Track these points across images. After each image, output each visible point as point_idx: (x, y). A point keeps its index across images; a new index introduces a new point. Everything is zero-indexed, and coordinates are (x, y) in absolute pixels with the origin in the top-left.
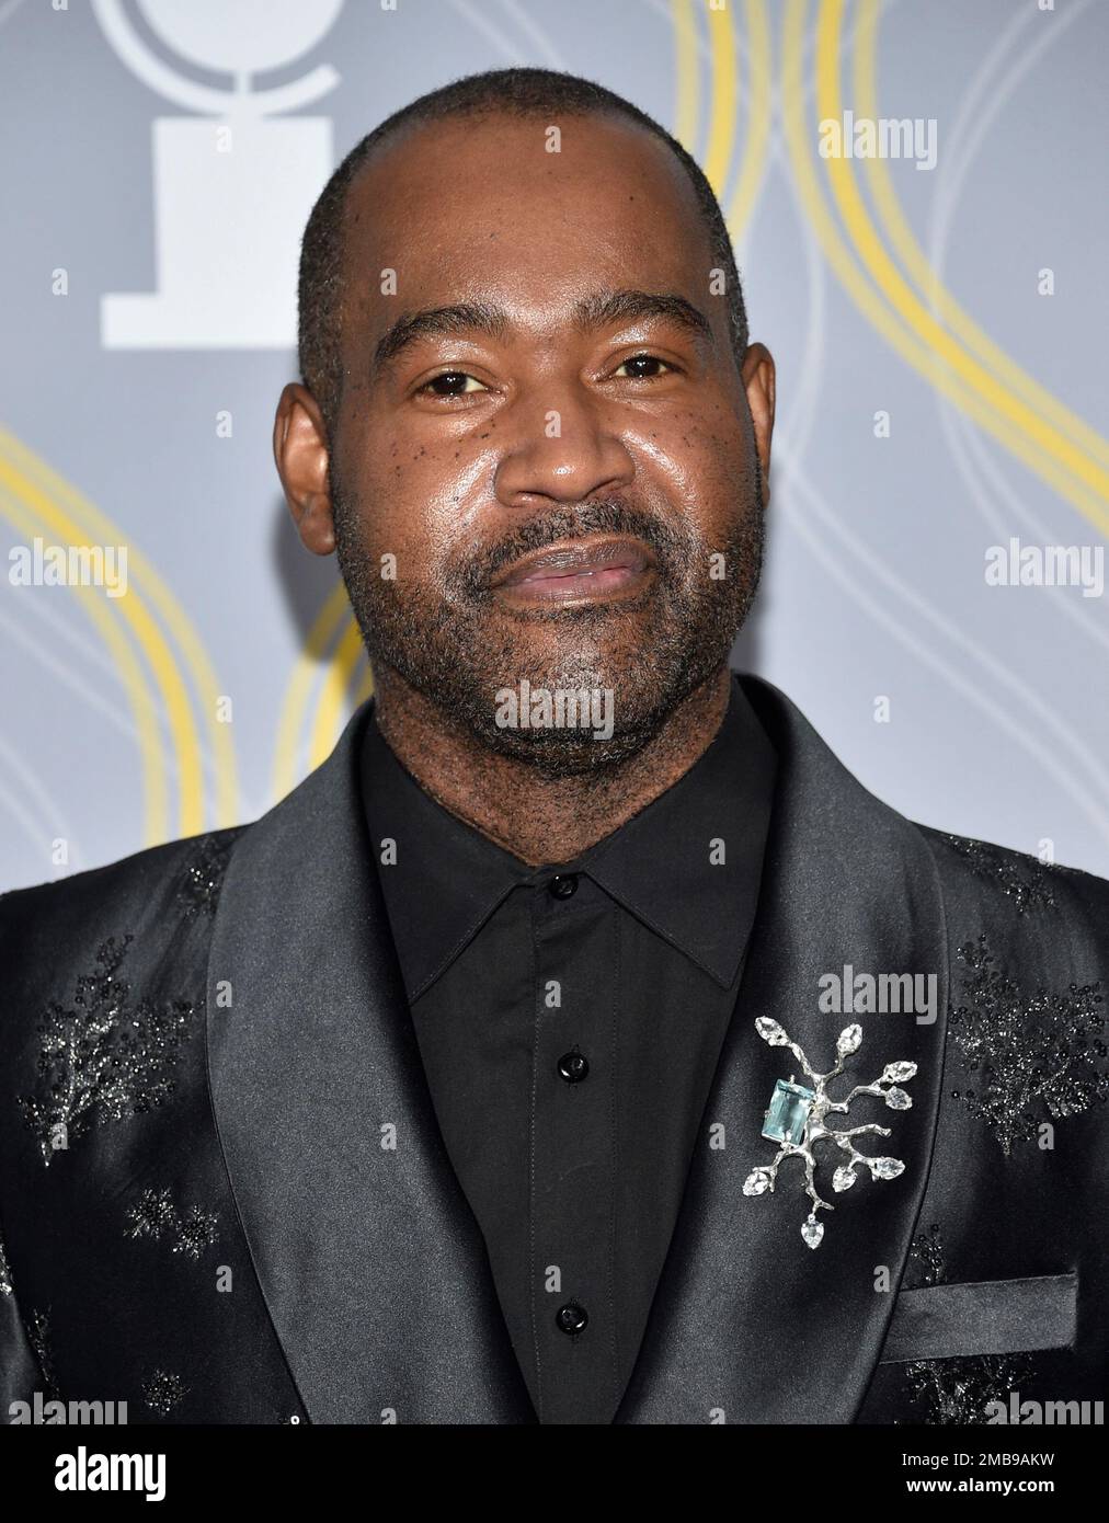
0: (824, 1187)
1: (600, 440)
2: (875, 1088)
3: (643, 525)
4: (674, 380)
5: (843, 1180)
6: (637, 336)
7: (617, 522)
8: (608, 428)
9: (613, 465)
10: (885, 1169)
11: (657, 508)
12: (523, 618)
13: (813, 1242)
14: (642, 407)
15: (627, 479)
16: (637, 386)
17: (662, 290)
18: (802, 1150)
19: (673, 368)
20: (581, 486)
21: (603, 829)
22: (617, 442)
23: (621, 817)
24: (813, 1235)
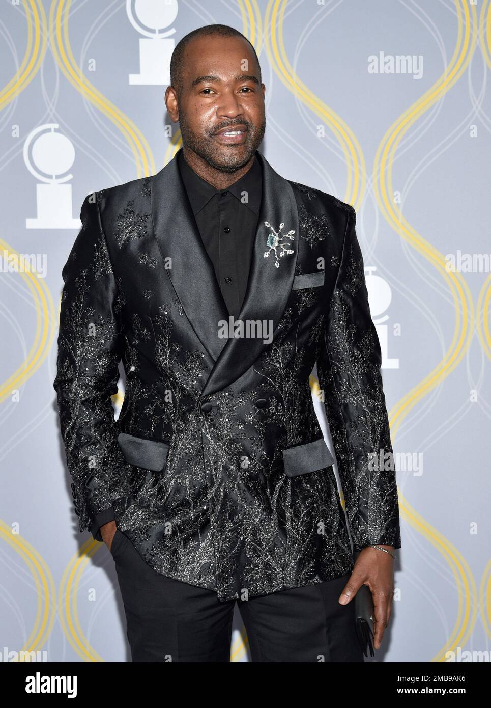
0: (278, 256)
1: (238, 106)
2: (287, 236)
3: (245, 123)
4: (252, 93)
5: (282, 254)
6: (245, 84)
7: (241, 122)
8: (239, 103)
9: (241, 112)
10: (290, 252)
11: (247, 119)
12: (221, 144)
13: (278, 267)
14: (245, 98)
15: (243, 114)
16: (244, 94)
17: (250, 75)
18: (274, 248)
19: (252, 91)
20: (235, 115)
21: (233, 182)
22: (241, 106)
23: (236, 180)
24: (277, 265)
